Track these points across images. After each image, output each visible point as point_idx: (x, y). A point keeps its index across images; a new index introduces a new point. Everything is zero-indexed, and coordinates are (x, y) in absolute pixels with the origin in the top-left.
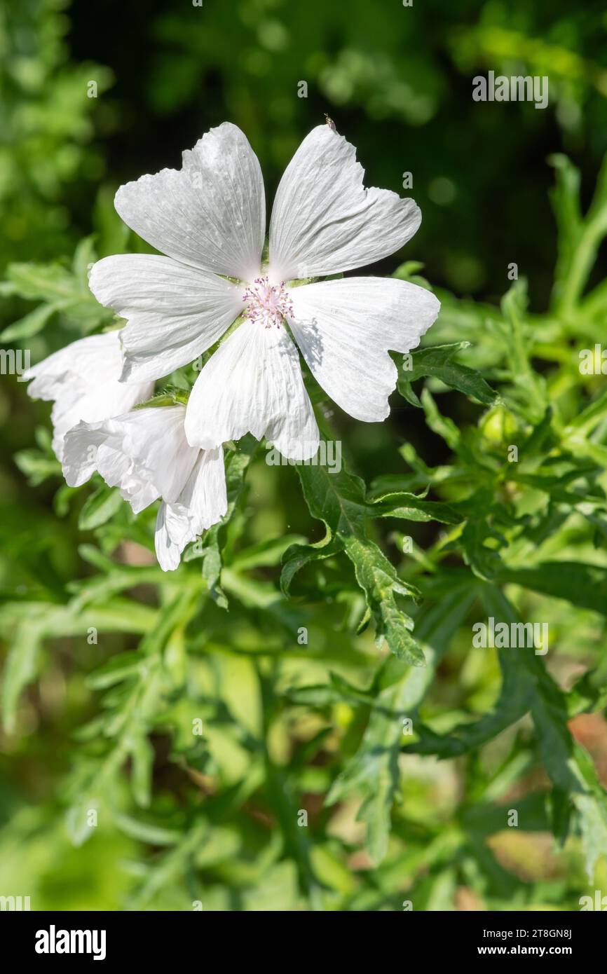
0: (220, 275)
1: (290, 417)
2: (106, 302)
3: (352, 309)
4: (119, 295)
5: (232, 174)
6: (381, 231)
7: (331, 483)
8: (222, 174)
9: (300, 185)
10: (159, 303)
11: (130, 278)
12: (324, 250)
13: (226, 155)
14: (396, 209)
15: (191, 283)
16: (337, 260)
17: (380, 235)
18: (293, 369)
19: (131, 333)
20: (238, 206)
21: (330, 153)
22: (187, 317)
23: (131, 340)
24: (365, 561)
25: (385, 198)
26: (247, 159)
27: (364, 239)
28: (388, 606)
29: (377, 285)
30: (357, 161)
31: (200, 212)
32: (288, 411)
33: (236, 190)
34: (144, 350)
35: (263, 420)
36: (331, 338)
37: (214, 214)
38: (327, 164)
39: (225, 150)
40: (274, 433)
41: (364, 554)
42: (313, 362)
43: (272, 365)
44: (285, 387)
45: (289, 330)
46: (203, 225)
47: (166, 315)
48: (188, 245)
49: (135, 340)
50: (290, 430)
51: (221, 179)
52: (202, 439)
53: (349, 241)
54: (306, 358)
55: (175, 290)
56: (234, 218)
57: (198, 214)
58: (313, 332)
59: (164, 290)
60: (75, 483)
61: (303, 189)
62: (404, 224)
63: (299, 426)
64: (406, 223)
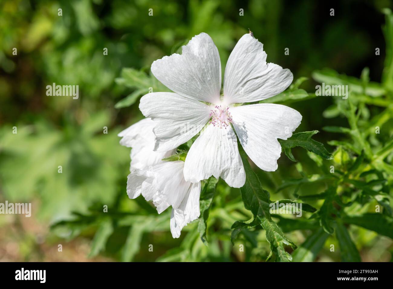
0: (201, 101)
1: (231, 168)
2: (147, 115)
3: (261, 119)
4: (153, 112)
5: (205, 56)
6: (274, 83)
7: (255, 192)
8: (200, 57)
9: (237, 61)
10: (171, 115)
11: (158, 104)
12: (248, 91)
13: (202, 48)
14: (281, 74)
15: (187, 106)
16: (254, 96)
17: (274, 85)
18: (234, 145)
19: (159, 129)
20: (208, 71)
21: (251, 47)
22: (185, 121)
23: (159, 132)
24: (270, 229)
25: (276, 68)
26: (212, 49)
27: (267, 87)
28: (281, 249)
29: (273, 107)
30: (264, 50)
31: (190, 74)
32: (231, 166)
33: (207, 64)
34: (165, 136)
35: (219, 170)
36: (251, 132)
37: (197, 74)
38: (250, 52)
39: (202, 45)
40: (225, 175)
41: (270, 225)
42: (243, 142)
43: (224, 144)
44: (230, 154)
45: (233, 127)
46: (192, 80)
47: (175, 120)
48: (185, 88)
49: (161, 132)
50: (232, 174)
51: (200, 59)
52: (191, 178)
53: (260, 87)
54: (240, 140)
55: (179, 109)
56: (207, 76)
57: (189, 74)
58: (243, 128)
59: (174, 109)
60: (133, 197)
61: (238, 63)
62: (285, 80)
63: (236, 172)
64: (286, 80)
